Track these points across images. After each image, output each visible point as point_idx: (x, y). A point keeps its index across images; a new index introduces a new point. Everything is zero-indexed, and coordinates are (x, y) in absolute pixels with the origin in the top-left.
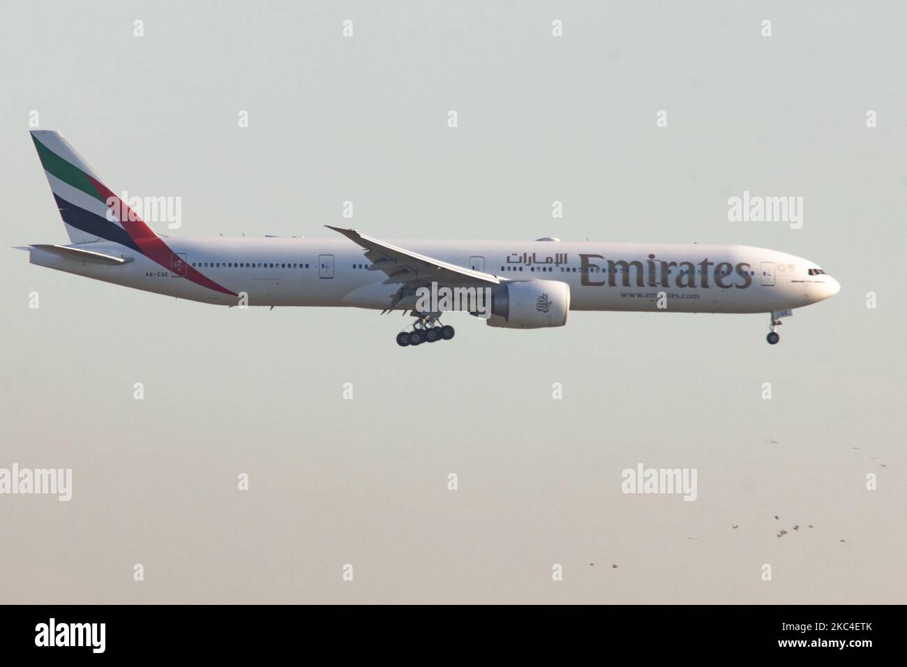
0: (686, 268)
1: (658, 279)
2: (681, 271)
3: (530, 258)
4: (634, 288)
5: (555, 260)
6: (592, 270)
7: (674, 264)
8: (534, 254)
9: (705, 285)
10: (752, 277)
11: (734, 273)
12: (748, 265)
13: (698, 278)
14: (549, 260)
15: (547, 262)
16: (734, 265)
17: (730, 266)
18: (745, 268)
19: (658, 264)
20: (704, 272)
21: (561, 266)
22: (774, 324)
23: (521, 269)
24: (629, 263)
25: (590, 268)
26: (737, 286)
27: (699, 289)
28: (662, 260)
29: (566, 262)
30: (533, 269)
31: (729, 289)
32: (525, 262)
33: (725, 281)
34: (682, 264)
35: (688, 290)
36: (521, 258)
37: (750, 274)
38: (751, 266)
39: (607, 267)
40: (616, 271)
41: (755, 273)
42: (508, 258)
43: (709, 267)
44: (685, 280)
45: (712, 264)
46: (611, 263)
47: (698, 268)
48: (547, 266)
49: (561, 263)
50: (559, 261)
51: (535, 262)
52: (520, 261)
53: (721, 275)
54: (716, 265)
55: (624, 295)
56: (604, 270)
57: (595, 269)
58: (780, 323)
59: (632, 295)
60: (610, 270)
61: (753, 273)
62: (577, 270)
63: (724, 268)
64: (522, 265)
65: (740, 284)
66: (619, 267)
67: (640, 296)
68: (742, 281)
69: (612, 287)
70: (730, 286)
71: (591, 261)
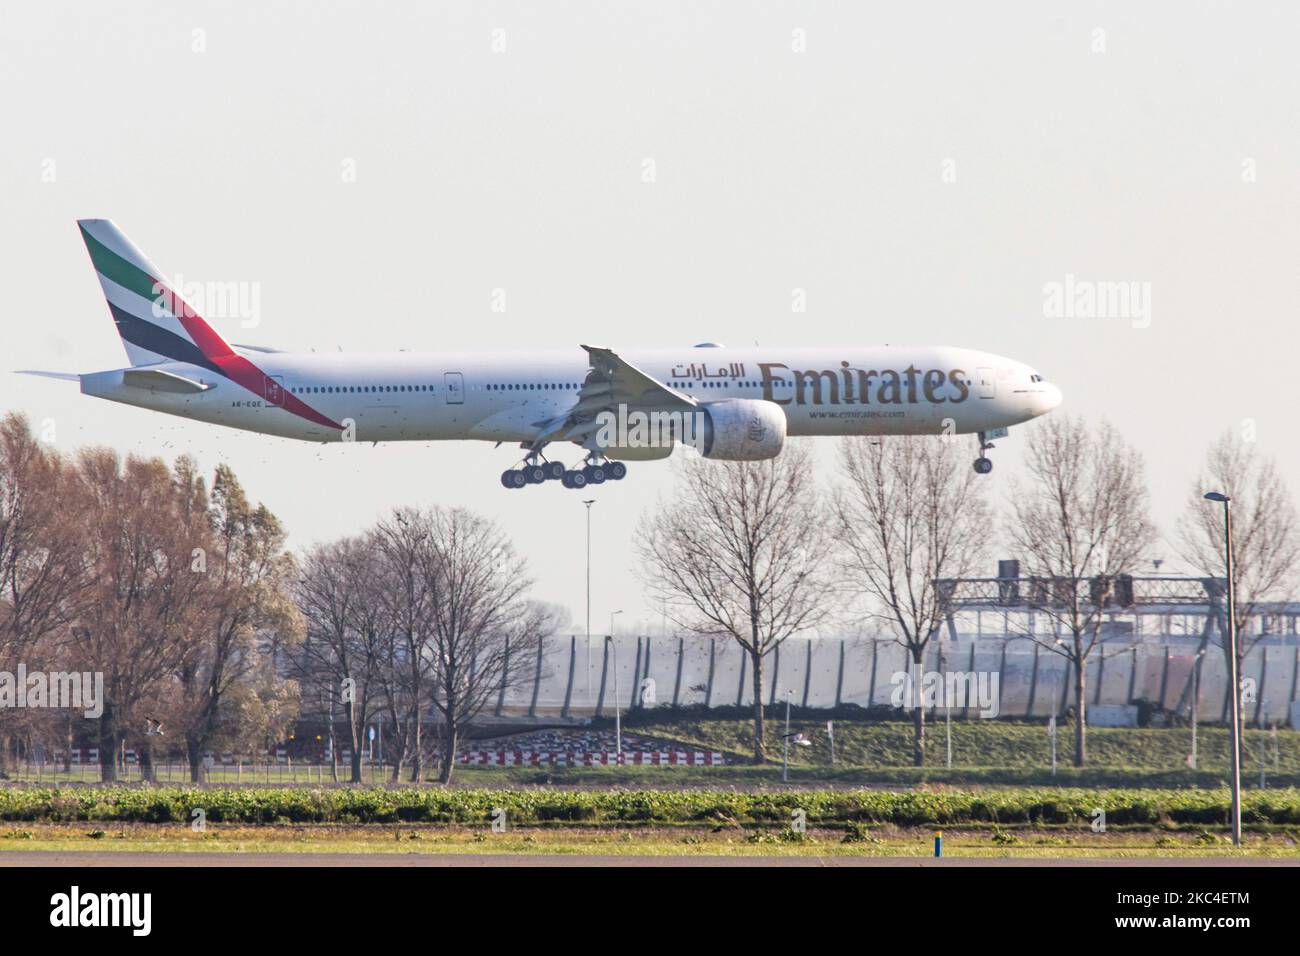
0: (888, 377)
1: (856, 394)
2: (884, 382)
3: (699, 371)
4: (827, 406)
5: (730, 373)
6: (776, 384)
7: (873, 373)
8: (703, 365)
9: (912, 399)
10: (969, 387)
11: (947, 383)
12: (963, 372)
13: (904, 391)
14: (723, 373)
15: (721, 375)
16: (947, 373)
17: (941, 374)
18: (959, 376)
19: (855, 375)
20: (911, 382)
21: (738, 379)
22: (984, 447)
23: (690, 385)
24: (819, 372)
25: (773, 382)
26: (952, 400)
27: (905, 406)
28: (860, 369)
29: (744, 375)
30: (705, 385)
31: (943, 404)
32: (694, 375)
33: (937, 393)
34: (884, 372)
35: (892, 407)
36: (688, 371)
37: (965, 383)
38: (966, 372)
39: (793, 380)
40: (805, 383)
41: (973, 382)
42: (673, 371)
43: (917, 375)
44: (889, 393)
45: (919, 372)
46: (797, 373)
47: (904, 378)
48: (722, 380)
49: (738, 375)
50: (735, 373)
51: (706, 375)
52: (689, 375)
53: (932, 386)
54: (924, 373)
55: (813, 415)
56: (790, 384)
57: (780, 382)
58: (991, 446)
59: (823, 416)
60: (798, 383)
61: (969, 383)
62: (758, 385)
63: (935, 377)
64: (691, 379)
65: (955, 398)
66: (808, 379)
67: (832, 415)
68: (957, 393)
69: (801, 406)
70: (943, 400)
71: (774, 371)
